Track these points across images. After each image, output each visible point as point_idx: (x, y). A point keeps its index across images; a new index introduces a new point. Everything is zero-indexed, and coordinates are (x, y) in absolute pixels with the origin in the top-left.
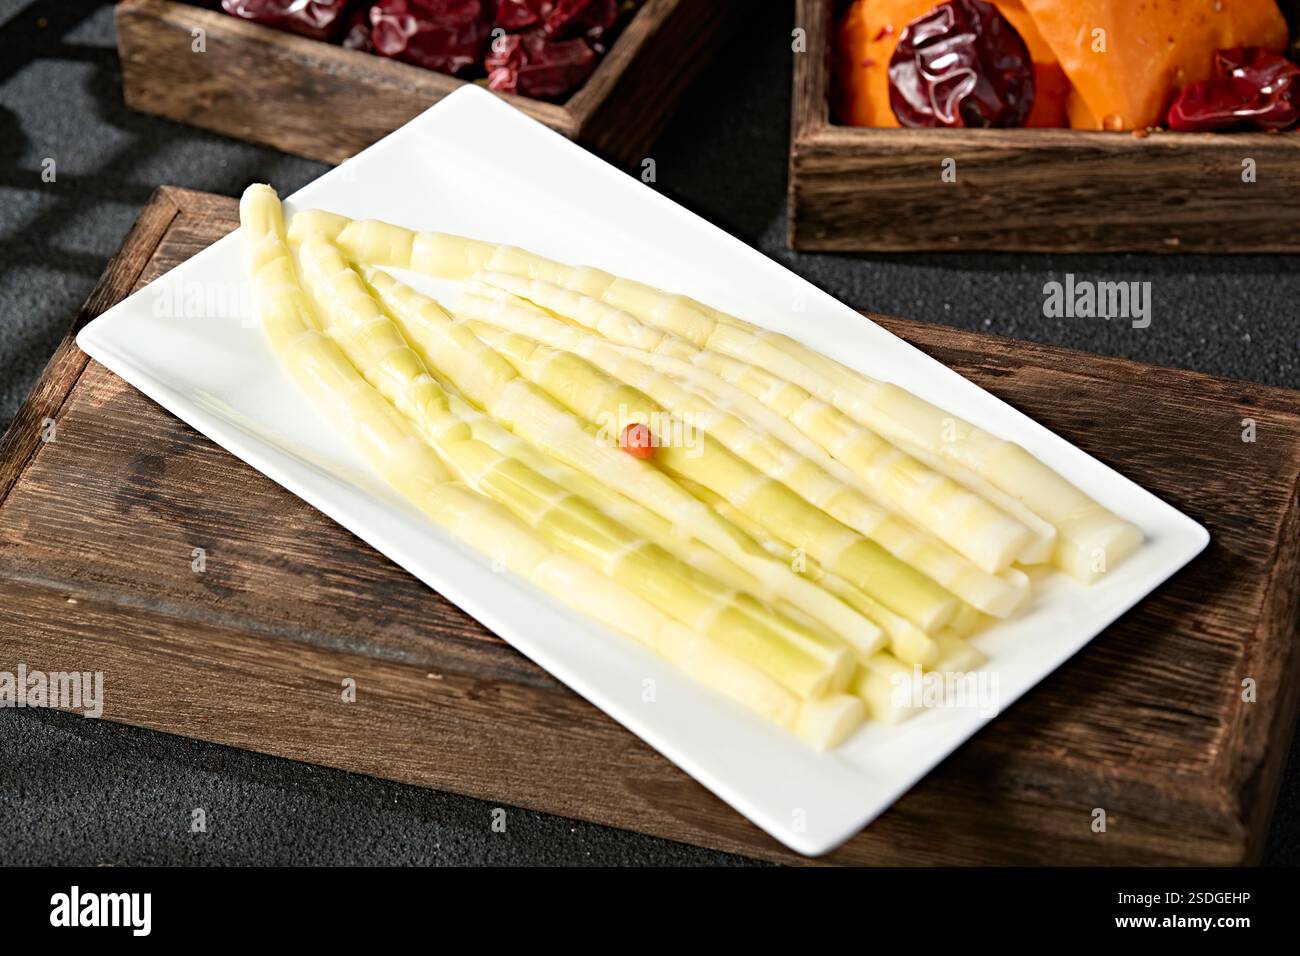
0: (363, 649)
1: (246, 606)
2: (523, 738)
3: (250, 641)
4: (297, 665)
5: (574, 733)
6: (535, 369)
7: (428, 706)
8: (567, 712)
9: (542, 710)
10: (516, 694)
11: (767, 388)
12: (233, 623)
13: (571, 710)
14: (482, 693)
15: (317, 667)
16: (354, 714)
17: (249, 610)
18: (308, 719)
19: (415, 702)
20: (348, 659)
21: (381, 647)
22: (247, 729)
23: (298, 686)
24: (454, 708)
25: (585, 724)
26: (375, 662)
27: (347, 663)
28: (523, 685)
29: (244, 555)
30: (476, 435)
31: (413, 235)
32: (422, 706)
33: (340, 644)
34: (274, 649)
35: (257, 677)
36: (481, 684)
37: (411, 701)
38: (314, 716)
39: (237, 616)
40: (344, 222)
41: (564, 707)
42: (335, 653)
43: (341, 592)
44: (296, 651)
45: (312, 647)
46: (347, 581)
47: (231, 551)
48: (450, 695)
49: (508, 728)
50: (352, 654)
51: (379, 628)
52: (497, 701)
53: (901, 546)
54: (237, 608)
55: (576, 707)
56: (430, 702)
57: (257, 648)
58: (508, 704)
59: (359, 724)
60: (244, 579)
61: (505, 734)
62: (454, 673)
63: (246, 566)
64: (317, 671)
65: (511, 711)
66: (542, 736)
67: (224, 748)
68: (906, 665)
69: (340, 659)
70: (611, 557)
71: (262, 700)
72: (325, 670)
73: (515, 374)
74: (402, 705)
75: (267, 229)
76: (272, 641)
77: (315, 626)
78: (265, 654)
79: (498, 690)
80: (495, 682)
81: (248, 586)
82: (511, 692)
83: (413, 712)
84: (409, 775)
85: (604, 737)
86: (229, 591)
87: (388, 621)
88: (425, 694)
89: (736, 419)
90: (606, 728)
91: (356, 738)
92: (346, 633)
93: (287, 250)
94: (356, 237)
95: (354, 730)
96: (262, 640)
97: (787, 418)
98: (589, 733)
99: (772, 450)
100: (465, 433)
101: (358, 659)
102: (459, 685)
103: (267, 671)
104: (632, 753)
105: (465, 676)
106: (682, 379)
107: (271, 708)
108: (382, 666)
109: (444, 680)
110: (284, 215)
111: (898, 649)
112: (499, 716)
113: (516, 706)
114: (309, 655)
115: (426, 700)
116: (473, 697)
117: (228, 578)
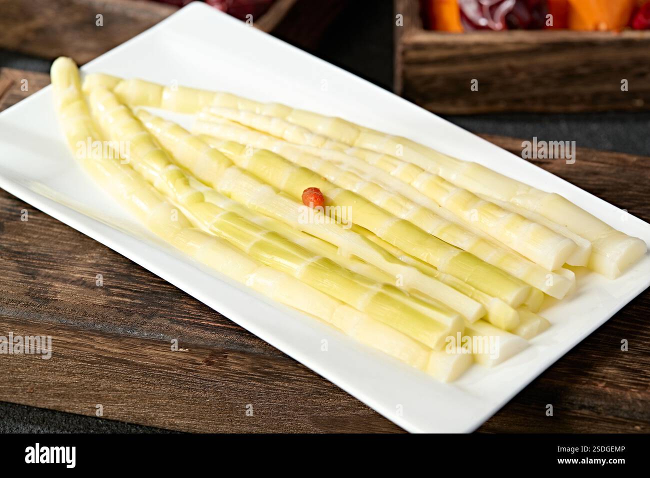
0: (136, 333)
1: (58, 309)
2: (242, 391)
3: (61, 332)
4: (92, 347)
5: (277, 385)
6: (245, 160)
7: (179, 372)
8: (271, 370)
9: (255, 370)
10: (238, 359)
11: (396, 166)
12: (50, 320)
13: (275, 369)
14: (215, 360)
15: (105, 348)
16: (130, 381)
17: (60, 311)
18: (99, 386)
19: (171, 369)
20: (126, 341)
21: (148, 331)
22: (59, 395)
23: (92, 363)
24: (197, 372)
25: (284, 378)
26: (143, 342)
27: (125, 344)
28: (243, 353)
29: (56, 278)
30: (207, 199)
31: (162, 88)
32: (175, 372)
33: (120, 331)
34: (77, 337)
35: (66, 357)
36: (215, 354)
37: (168, 369)
38: (104, 383)
39: (52, 316)
40: (118, 81)
41: (270, 367)
42: (117, 337)
43: (120, 299)
44: (91, 337)
45: (102, 334)
46: (124, 292)
47: (47, 276)
48: (193, 362)
49: (232, 385)
50: (128, 337)
51: (145, 320)
52: (225, 365)
53: (489, 256)
54: (52, 311)
55: (277, 367)
56: (181, 368)
57: (66, 336)
58: (233, 367)
59: (133, 388)
60: (56, 293)
61: (230, 389)
62: (197, 347)
63: (58, 285)
64: (105, 351)
65: (235, 372)
66: (255, 389)
67: (44, 410)
68: (498, 327)
69: (120, 341)
70: (298, 267)
71: (69, 374)
72: (111, 350)
73: (231, 164)
74: (162, 372)
75: (69, 84)
76: (75, 331)
77: (104, 319)
78: (71, 341)
79: (226, 357)
80: (224, 351)
81: (59, 297)
82: (234, 358)
83: (170, 377)
84: (167, 422)
85: (296, 387)
86: (47, 300)
87: (152, 315)
88: (176, 363)
89: (376, 185)
90: (297, 380)
91: (132, 398)
92: (125, 323)
93: (82, 97)
94: (128, 89)
95: (130, 392)
96: (69, 330)
97: (410, 184)
98: (286, 385)
99: (402, 203)
100: (200, 198)
101: (132, 340)
102: (200, 355)
103: (71, 353)
104: (316, 398)
105: (204, 349)
106: (340, 163)
107: (75, 379)
108: (148, 345)
109: (190, 353)
110: (80, 78)
111: (492, 318)
112: (226, 376)
113: (238, 368)
114: (100, 339)
115: (178, 368)
116: (209, 363)
117: (46, 292)
